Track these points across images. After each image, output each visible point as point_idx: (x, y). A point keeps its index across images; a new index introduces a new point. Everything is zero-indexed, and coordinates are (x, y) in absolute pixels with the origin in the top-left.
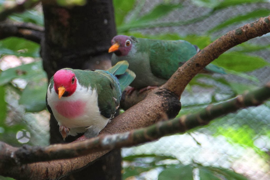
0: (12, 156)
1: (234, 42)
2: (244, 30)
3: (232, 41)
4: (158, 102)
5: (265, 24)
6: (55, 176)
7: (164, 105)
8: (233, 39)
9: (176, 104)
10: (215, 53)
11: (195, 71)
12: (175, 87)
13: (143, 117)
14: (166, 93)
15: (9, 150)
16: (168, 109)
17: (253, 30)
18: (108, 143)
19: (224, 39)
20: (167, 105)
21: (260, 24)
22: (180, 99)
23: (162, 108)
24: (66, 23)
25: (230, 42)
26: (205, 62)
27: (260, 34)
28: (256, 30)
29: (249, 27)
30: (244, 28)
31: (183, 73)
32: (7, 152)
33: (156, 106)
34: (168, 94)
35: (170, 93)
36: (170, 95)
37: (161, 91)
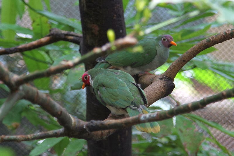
0: (84, 127)
1: (205, 47)
2: (212, 40)
3: (204, 46)
4: (161, 84)
5: (224, 36)
6: (106, 135)
7: (165, 86)
8: (205, 45)
9: (172, 85)
10: (194, 53)
11: (182, 64)
12: (170, 75)
13: (153, 94)
14: (165, 78)
15: (82, 124)
16: (167, 88)
17: (217, 39)
18: (144, 119)
19: (199, 45)
20: (167, 86)
21: (221, 36)
22: (173, 81)
23: (164, 88)
24: (97, 33)
25: (203, 47)
26: (188, 59)
27: (221, 42)
28: (219, 39)
29: (214, 37)
30: (211, 38)
31: (175, 66)
32: (81, 125)
33: (160, 87)
34: (167, 79)
35: (167, 78)
36: (168, 80)
37: (162, 77)
